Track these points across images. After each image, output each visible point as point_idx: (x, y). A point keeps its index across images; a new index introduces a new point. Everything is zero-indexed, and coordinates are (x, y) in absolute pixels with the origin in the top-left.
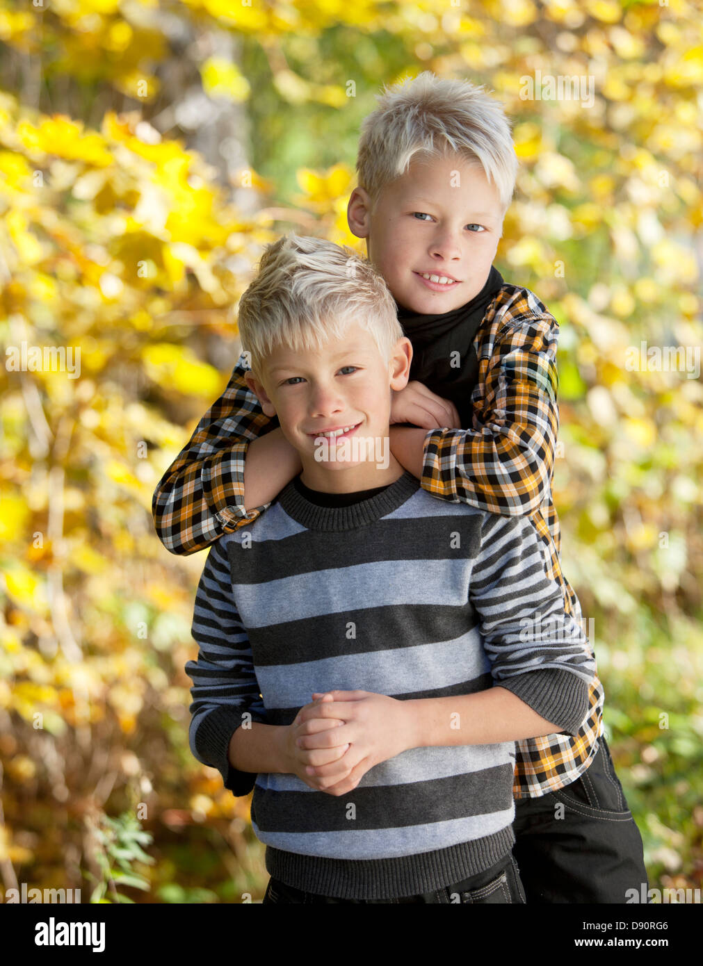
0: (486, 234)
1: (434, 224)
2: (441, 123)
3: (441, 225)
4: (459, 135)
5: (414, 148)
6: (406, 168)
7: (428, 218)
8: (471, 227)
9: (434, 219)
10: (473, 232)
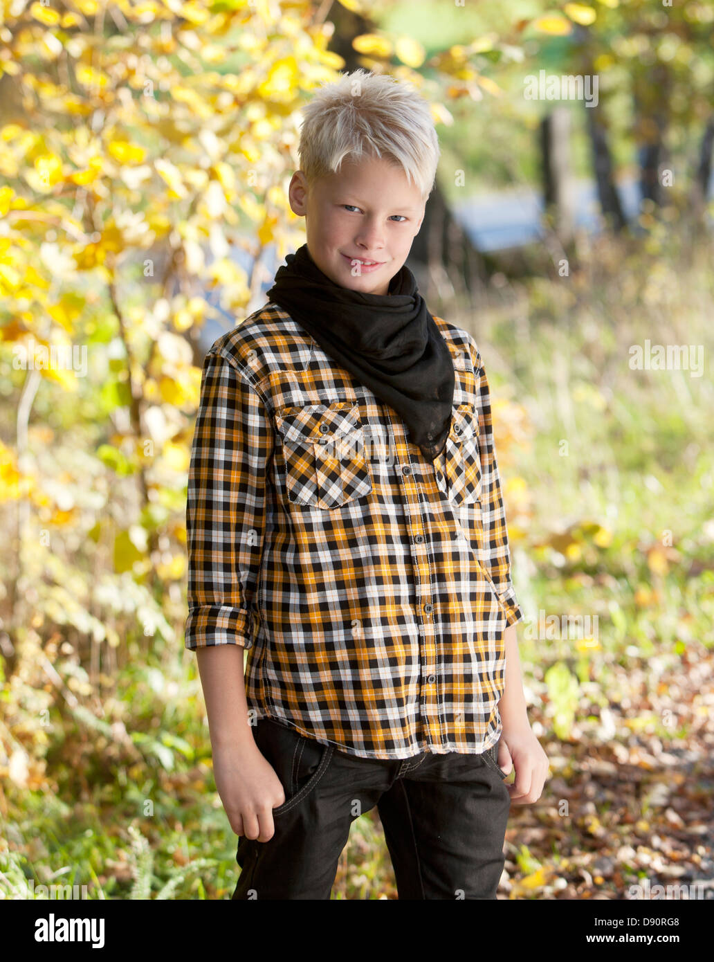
0: (407, 224)
1: (363, 215)
2: (367, 124)
3: (368, 216)
4: (382, 137)
5: (346, 149)
6: (339, 166)
7: (356, 210)
8: (395, 218)
9: (362, 211)
10: (396, 222)
